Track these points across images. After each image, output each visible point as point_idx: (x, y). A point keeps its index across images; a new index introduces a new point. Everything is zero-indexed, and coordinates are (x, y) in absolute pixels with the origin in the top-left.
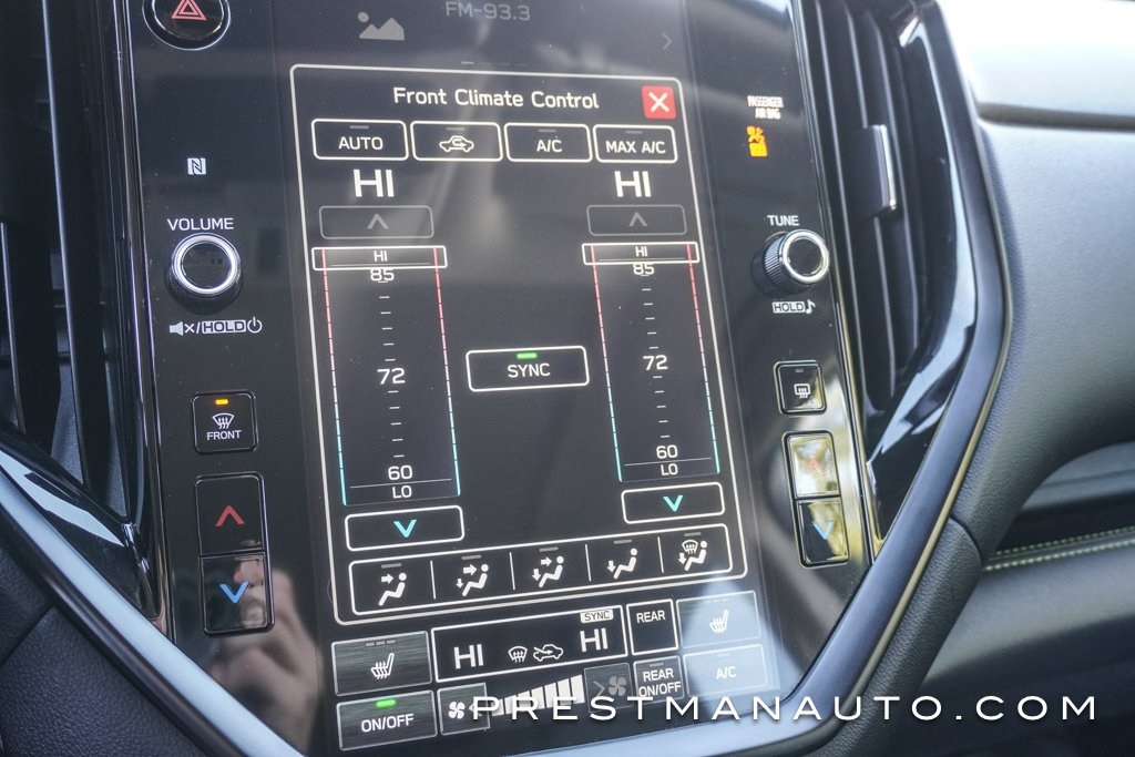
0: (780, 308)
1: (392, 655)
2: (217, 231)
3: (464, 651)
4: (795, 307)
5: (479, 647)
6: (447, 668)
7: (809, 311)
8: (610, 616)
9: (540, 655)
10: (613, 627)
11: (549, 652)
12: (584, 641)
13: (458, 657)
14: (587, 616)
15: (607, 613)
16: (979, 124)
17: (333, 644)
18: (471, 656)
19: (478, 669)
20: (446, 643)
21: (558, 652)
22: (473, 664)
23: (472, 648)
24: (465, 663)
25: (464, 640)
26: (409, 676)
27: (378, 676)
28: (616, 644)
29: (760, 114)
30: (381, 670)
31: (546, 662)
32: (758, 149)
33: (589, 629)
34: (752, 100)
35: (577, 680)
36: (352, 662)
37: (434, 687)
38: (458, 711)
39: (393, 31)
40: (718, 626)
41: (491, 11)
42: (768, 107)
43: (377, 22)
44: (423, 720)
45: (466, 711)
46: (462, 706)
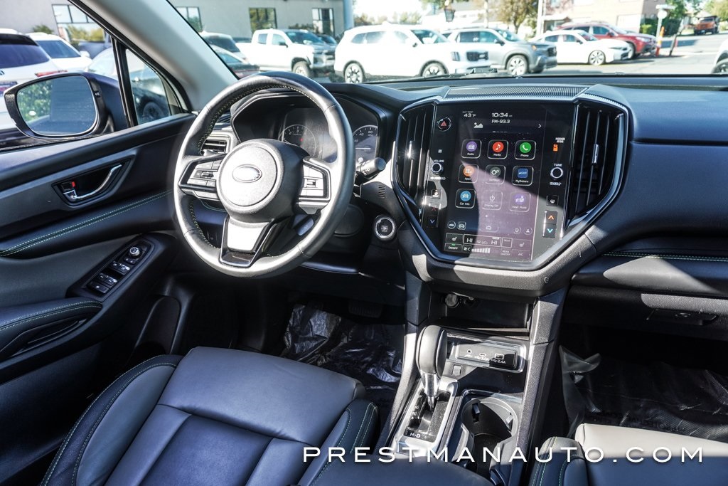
0: (551, 183)
1: (456, 237)
2: (440, 163)
4: (556, 184)
6: (465, 241)
7: (559, 185)
10: (499, 241)
12: (492, 242)
13: (468, 240)
14: (494, 238)
15: (498, 238)
16: (634, 144)
18: (470, 240)
19: (471, 243)
20: (466, 237)
25: (469, 237)
26: (459, 241)
28: (498, 244)
29: (558, 142)
30: (454, 239)
32: (556, 149)
33: (494, 240)
34: (557, 139)
35: (489, 249)
37: (463, 244)
38: (465, 249)
39: (481, 126)
40: (521, 245)
41: (501, 121)
42: (561, 140)
43: (478, 124)
44: (459, 249)
45: (467, 250)
46: (467, 248)
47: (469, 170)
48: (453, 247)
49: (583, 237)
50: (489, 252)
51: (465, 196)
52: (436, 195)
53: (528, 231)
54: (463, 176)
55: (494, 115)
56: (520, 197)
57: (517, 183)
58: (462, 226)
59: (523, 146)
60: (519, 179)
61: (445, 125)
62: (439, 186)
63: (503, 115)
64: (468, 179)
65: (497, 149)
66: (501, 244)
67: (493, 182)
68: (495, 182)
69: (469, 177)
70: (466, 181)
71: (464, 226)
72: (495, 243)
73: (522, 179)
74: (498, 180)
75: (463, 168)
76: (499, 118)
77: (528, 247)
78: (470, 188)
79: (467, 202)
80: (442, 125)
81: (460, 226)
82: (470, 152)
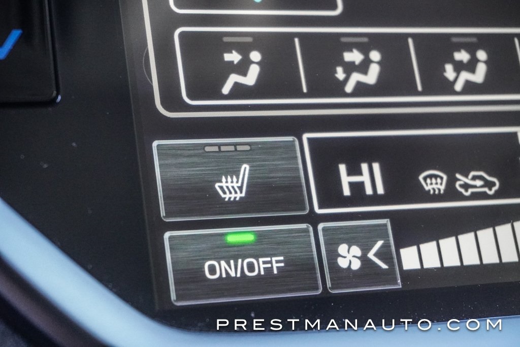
1: (245, 168)
3: (354, 170)
5: (376, 167)
6: (330, 193)
9: (466, 186)
11: (479, 183)
13: (346, 180)
17: (155, 144)
19: (375, 199)
20: (326, 158)
21: (492, 184)
22: (369, 191)
23: (365, 167)
24: (357, 188)
25: (353, 155)
26: (274, 200)
27: (227, 197)
30: (231, 188)
31: (475, 196)
36: (185, 172)
37: (314, 219)
45: (364, 259)
46: (356, 251)
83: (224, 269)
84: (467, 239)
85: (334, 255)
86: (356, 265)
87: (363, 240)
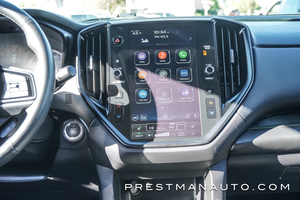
0: (207, 78)
1: (140, 127)
2: (120, 70)
4: (210, 78)
6: (148, 129)
7: (212, 79)
8: (174, 124)
9: (163, 129)
10: (175, 126)
12: (170, 127)
13: (150, 128)
14: (170, 124)
17: (132, 125)
18: (152, 128)
19: (153, 130)
20: (148, 126)
21: (165, 129)
24: (151, 129)
25: (151, 126)
26: (143, 130)
28: (175, 128)
29: (206, 48)
30: (139, 129)
32: (205, 54)
33: (171, 126)
34: (204, 46)
35: (168, 133)
36: (135, 127)
37: (146, 132)
38: (149, 135)
39: (147, 41)
40: (193, 127)
41: (162, 37)
42: (207, 47)
43: (144, 40)
44: (144, 136)
45: (151, 136)
46: (150, 135)
47: (143, 74)
48: (139, 135)
49: (236, 114)
50: (168, 135)
51: (143, 94)
52: (119, 95)
53: (196, 115)
54: (138, 79)
55: (155, 32)
56: (185, 91)
57: (181, 81)
58: (144, 118)
59: (181, 53)
60: (182, 77)
61: (119, 41)
62: (120, 88)
63: (162, 32)
64: (143, 81)
65: (162, 57)
66: (177, 127)
67: (163, 81)
68: (164, 81)
69: (144, 79)
70: (141, 82)
71: (145, 118)
72: (172, 127)
73: (184, 77)
74: (166, 80)
75: (138, 72)
76: (160, 35)
77: (198, 128)
78: (146, 87)
79: (145, 99)
80: (116, 41)
81: (142, 118)
82: (142, 61)
83: (137, 136)
84: (164, 134)
85: (148, 135)
86: (150, 136)
87: (151, 134)
